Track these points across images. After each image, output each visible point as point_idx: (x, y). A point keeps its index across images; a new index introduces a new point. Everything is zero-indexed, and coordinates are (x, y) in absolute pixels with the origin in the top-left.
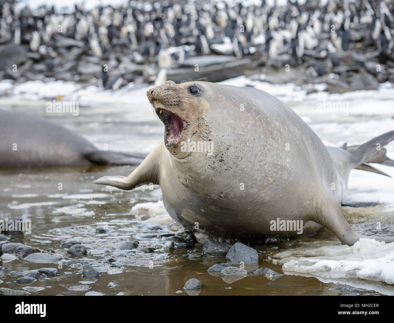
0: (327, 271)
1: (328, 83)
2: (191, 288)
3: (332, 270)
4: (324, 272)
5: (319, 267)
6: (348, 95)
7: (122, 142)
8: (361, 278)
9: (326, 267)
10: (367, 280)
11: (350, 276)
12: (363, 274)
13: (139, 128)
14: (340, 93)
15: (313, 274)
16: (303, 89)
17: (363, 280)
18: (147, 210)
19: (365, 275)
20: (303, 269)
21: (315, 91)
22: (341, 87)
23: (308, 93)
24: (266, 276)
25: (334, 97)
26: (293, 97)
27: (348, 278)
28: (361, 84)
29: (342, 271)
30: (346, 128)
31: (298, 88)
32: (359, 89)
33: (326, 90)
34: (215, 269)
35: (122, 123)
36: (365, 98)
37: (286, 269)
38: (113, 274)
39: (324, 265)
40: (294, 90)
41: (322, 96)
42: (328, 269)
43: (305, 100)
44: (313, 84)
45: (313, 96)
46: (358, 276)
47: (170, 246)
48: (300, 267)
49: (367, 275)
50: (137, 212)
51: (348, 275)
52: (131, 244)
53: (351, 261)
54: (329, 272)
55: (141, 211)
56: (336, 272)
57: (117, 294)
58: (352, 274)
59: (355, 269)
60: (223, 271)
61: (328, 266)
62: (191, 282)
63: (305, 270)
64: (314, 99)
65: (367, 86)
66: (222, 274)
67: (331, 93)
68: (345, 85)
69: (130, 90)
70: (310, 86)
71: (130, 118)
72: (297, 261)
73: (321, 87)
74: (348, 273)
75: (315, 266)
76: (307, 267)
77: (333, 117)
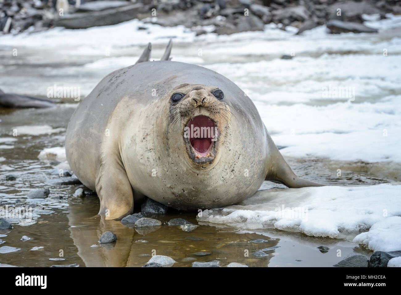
0: (243, 221)
1: (216, 25)
2: (106, 241)
3: (248, 221)
4: (240, 222)
5: (235, 218)
6: (235, 36)
7: (25, 84)
8: (279, 229)
9: (242, 217)
10: (285, 231)
11: (267, 227)
12: (281, 225)
13: (41, 70)
14: (228, 34)
15: (229, 224)
16: (192, 31)
17: (280, 231)
18: (55, 155)
19: (283, 226)
20: (218, 220)
21: (204, 33)
22: (229, 28)
23: (198, 35)
24: (181, 228)
25: (223, 38)
26: (184, 38)
27: (265, 229)
28: (247, 25)
29: (259, 221)
30: (238, 68)
31: (188, 30)
32: (246, 30)
33: (215, 32)
34: (128, 219)
35: (25, 65)
36: (252, 39)
37: (200, 219)
38: (26, 225)
39: (239, 215)
40: (185, 32)
41: (211, 37)
42: (244, 220)
43: (195, 41)
44: (202, 25)
45: (202, 37)
46: (275, 227)
47: (81, 195)
48: (215, 217)
49: (285, 226)
50: (46, 157)
51: (265, 226)
52: (42, 193)
53: (267, 211)
54: (246, 223)
55: (49, 156)
56: (252, 223)
57: (31, 249)
58: (269, 225)
59: (272, 220)
60: (137, 223)
61: (244, 216)
62: (106, 236)
63: (220, 220)
64: (204, 40)
65: (252, 28)
66: (136, 226)
67: (219, 34)
68: (232, 27)
69: (30, 33)
70: (199, 28)
71: (32, 60)
72: (211, 211)
73: (210, 29)
74: (265, 224)
75: (230, 215)
76: (222, 217)
77: (224, 58)
